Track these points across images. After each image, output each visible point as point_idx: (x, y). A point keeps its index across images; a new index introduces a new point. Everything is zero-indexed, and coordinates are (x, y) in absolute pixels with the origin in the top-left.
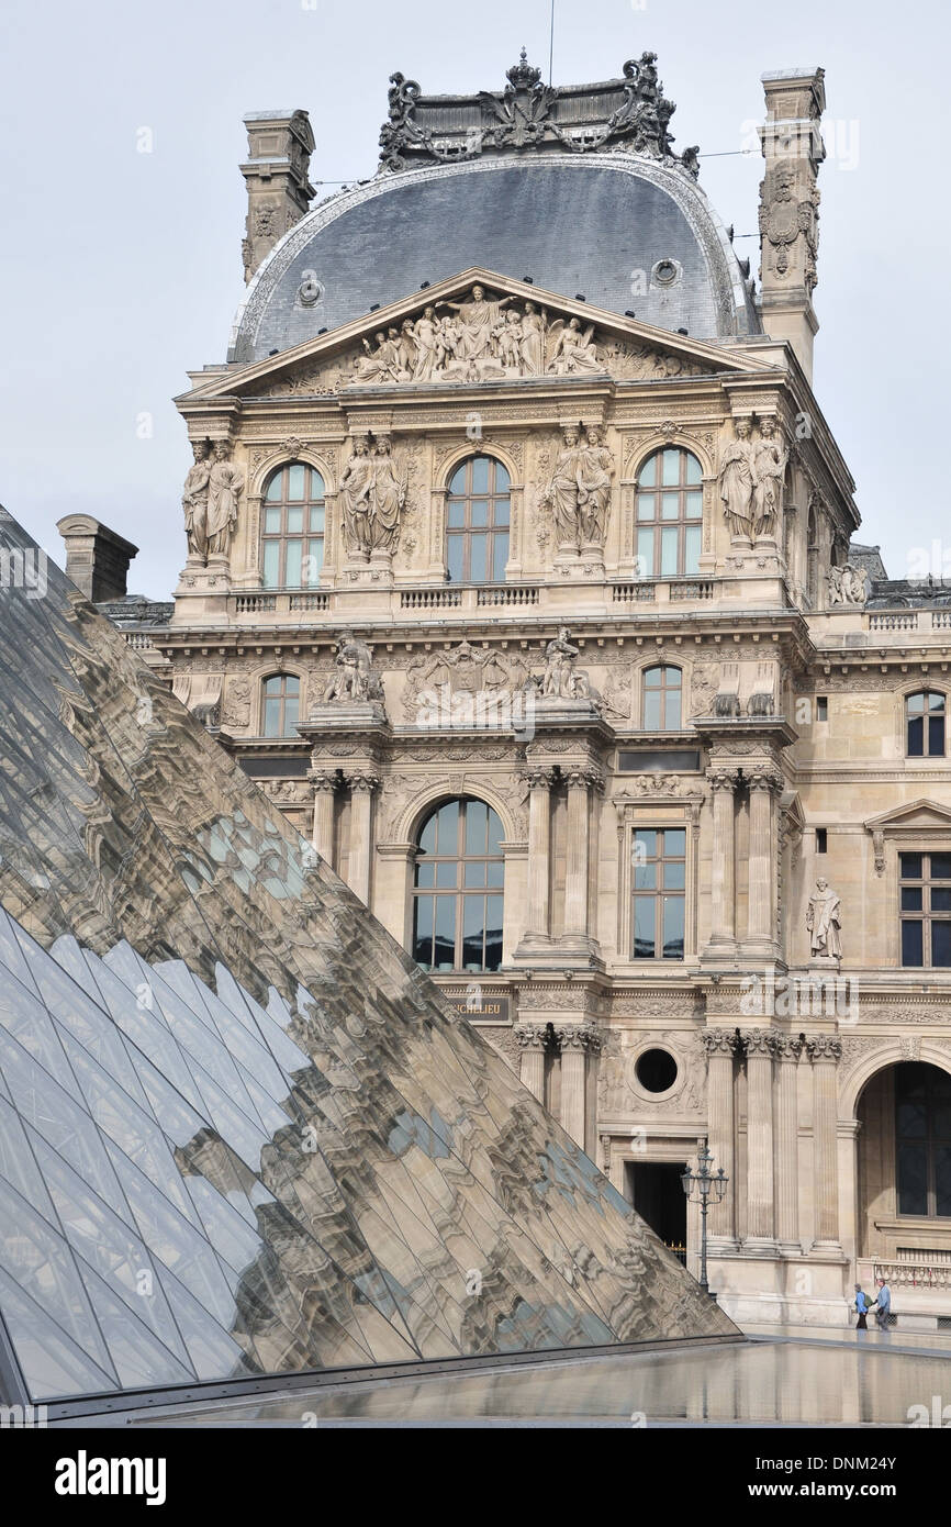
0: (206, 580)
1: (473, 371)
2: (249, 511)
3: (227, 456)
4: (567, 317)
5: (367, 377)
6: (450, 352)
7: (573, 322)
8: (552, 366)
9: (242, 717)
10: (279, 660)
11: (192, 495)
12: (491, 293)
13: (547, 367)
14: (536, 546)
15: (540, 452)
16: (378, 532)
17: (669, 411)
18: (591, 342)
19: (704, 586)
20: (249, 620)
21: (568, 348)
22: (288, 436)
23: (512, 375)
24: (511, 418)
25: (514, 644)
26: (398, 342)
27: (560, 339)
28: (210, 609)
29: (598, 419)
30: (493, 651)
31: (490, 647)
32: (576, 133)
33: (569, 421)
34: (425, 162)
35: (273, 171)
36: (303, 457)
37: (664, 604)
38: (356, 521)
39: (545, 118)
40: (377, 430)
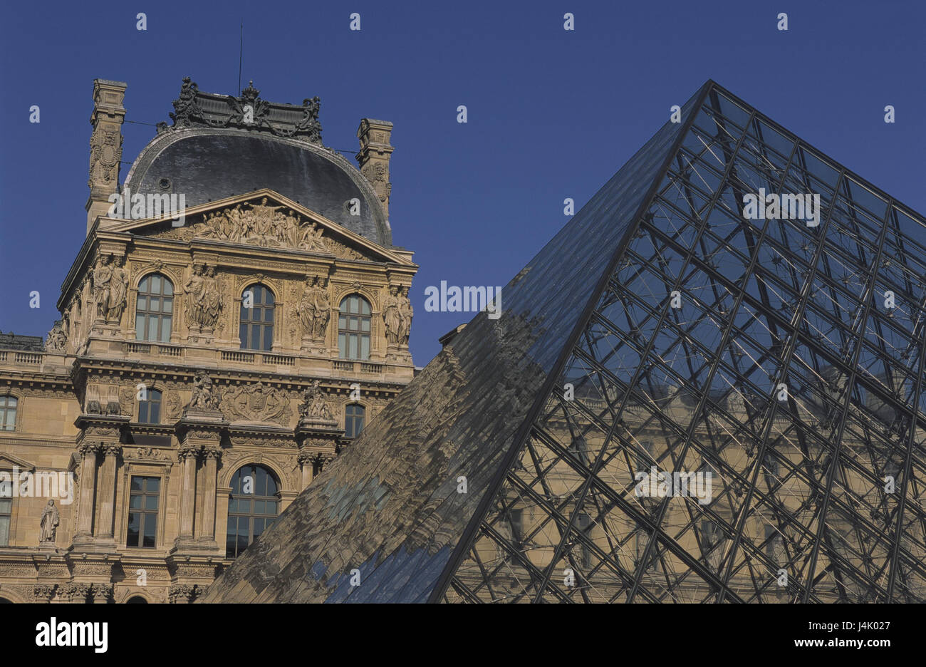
0: (110, 332)
1: (263, 241)
2: (131, 296)
3: (121, 266)
4: (311, 221)
5: (206, 234)
6: (250, 229)
7: (314, 224)
8: (302, 245)
9: (129, 410)
10: (153, 381)
11: (103, 284)
12: (271, 202)
13: (300, 245)
14: (289, 336)
15: (291, 287)
16: (208, 317)
17: (357, 276)
18: (322, 236)
19: (377, 367)
20: (134, 357)
21: (310, 237)
22: (158, 259)
23: (283, 246)
24: (281, 268)
25: (284, 386)
26: (220, 219)
27: (307, 232)
28: (111, 348)
29: (326, 275)
30: (273, 388)
31: (271, 386)
32: (277, 126)
33: (311, 274)
34: (201, 124)
35: (116, 112)
36: (162, 271)
37: (358, 373)
38: (197, 310)
39: (262, 115)
40: (209, 263)
